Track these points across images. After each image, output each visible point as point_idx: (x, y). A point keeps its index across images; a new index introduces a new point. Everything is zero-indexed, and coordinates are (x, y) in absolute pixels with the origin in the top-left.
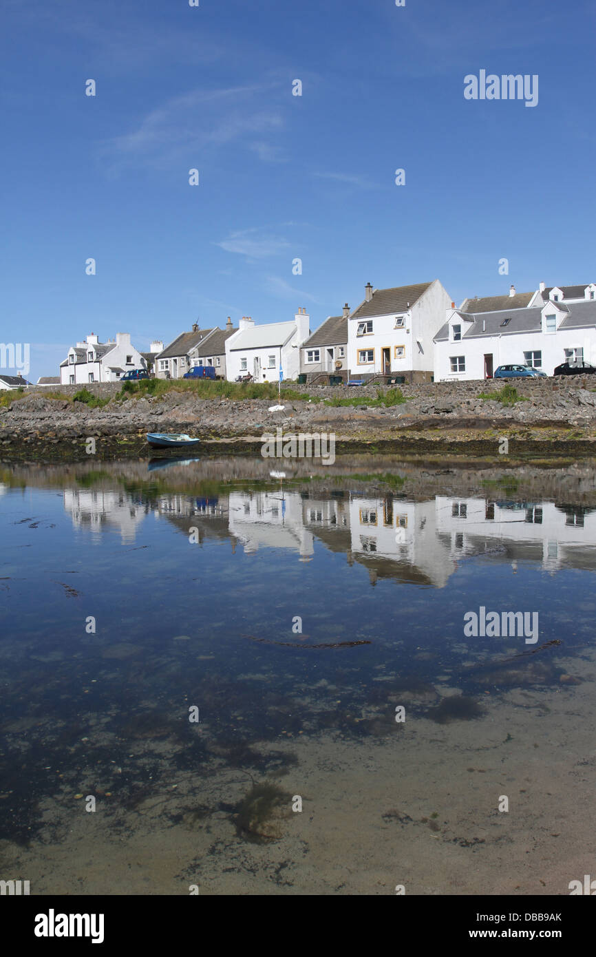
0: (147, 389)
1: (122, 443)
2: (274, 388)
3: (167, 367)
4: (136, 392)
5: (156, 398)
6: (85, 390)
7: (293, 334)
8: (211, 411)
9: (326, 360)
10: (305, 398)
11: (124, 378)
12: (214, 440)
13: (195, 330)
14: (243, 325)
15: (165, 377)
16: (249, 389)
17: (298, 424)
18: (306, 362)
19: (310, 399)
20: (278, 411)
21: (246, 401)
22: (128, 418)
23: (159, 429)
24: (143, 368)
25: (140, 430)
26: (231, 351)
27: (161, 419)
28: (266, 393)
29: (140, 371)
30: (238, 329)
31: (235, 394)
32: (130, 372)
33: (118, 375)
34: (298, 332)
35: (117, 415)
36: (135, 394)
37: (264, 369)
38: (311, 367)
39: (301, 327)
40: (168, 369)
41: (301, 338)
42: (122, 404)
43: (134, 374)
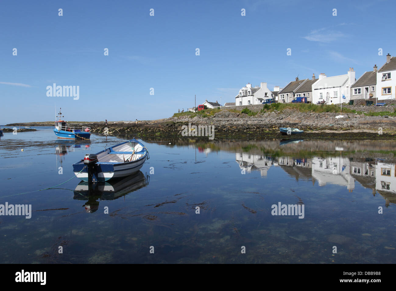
0: (275, 108)
1: (266, 132)
2: (337, 107)
3: (283, 98)
4: (270, 109)
5: (279, 112)
6: (247, 108)
7: (347, 81)
8: (306, 118)
9: (364, 93)
10: (353, 112)
11: (264, 103)
12: (310, 132)
13: (297, 80)
14: (321, 77)
15: (282, 102)
16: (324, 107)
17: (352, 124)
18: (354, 94)
19: (356, 112)
20: (341, 118)
21: (323, 113)
22: (267, 121)
23: (282, 126)
24: (272, 98)
25: (274, 126)
26: (315, 89)
27: (282, 121)
28: (333, 109)
29: (271, 99)
30: (318, 79)
31: (317, 110)
32: (266, 100)
33: (261, 101)
34: (349, 80)
35: (261, 119)
36: (269, 110)
37: (332, 98)
38: (357, 97)
39: (351, 77)
40: (284, 99)
41: (351, 82)
42: (263, 114)
43: (269, 101)
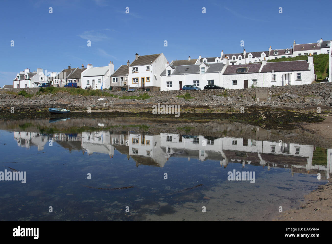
0: (49, 91)
1: (39, 112)
2: (100, 92)
3: (58, 82)
4: (45, 92)
5: (53, 94)
6: (23, 91)
7: (108, 71)
8: (75, 100)
9: (120, 82)
10: (112, 96)
11: (40, 86)
12: (76, 111)
13: (69, 68)
14: (88, 67)
15: (57, 86)
16: (90, 92)
17: (109, 105)
18: (113, 82)
19: (114, 96)
20: (102, 100)
21: (89, 96)
22: (41, 102)
23: (54, 106)
24: (48, 82)
25: (46, 107)
26: (83, 77)
27: (55, 103)
28: (97, 93)
29: (47, 84)
30: (86, 68)
31: (85, 93)
32: (42, 84)
33: (37, 85)
34: (110, 71)
35: (37, 101)
36: (44, 93)
37: (96, 84)
38: (114, 84)
39: (111, 69)
40: (58, 83)
41: (111, 73)
42: (39, 97)
43: (44, 85)
